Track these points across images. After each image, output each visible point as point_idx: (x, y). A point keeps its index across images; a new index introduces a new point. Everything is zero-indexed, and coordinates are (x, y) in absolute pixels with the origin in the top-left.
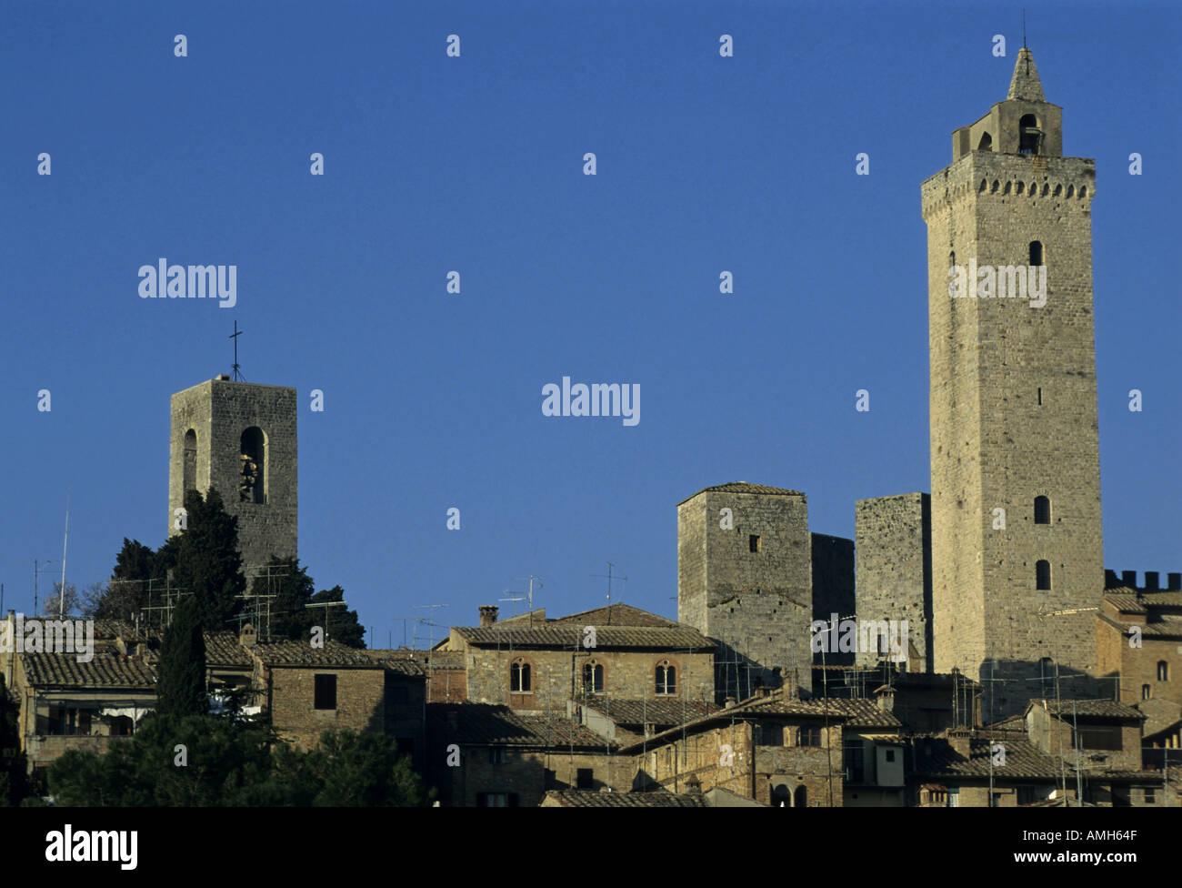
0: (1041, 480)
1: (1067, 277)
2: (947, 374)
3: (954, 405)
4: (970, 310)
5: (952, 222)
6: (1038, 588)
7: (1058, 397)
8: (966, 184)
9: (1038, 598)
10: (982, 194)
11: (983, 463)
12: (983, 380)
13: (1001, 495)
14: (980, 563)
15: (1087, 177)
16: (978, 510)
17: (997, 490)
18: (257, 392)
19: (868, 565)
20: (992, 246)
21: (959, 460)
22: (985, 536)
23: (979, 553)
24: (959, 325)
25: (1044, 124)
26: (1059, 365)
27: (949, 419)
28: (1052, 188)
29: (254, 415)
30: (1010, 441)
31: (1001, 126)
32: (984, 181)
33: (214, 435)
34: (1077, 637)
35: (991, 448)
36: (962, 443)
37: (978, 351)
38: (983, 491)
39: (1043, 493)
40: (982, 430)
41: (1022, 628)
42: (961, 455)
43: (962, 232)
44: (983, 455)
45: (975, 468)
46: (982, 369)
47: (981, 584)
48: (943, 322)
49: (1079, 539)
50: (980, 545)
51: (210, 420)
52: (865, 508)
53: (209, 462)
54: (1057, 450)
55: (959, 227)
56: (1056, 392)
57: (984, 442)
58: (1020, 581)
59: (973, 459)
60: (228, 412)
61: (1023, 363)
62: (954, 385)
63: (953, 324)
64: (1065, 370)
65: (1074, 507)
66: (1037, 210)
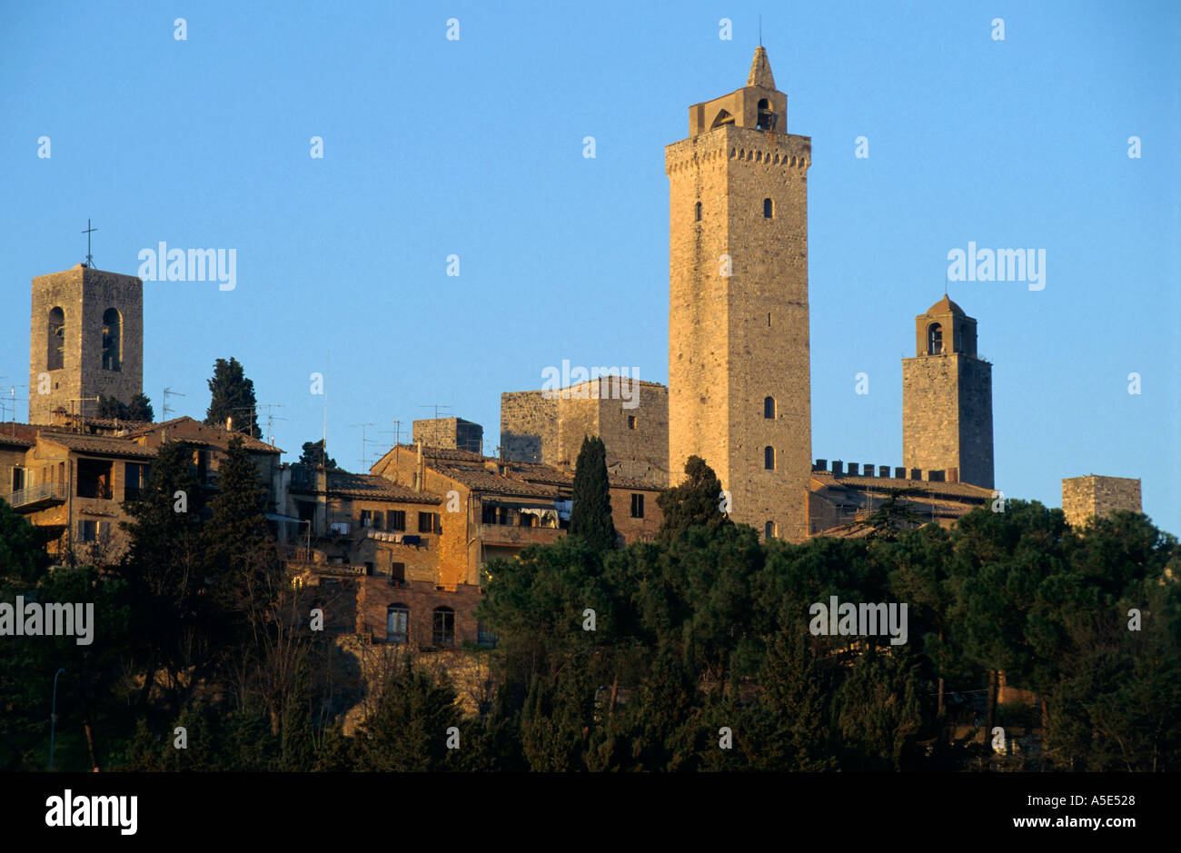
0: (769, 384)
1: (789, 228)
2: (691, 298)
3: (698, 323)
4: (718, 249)
5: (699, 179)
6: (766, 468)
7: (782, 321)
8: (718, 151)
9: (767, 475)
10: (732, 159)
11: (730, 369)
12: (730, 305)
13: (741, 395)
14: (724, 447)
15: (806, 150)
16: (724, 405)
17: (739, 390)
18: (115, 280)
19: (511, 447)
20: (738, 200)
21: (703, 366)
22: (730, 426)
23: (724, 439)
24: (705, 260)
25: (775, 107)
26: (783, 296)
27: (691, 333)
28: (781, 158)
29: (113, 298)
30: (748, 353)
31: (745, 108)
32: (734, 149)
33: (85, 313)
34: (792, 506)
35: (735, 358)
36: (706, 353)
37: (727, 282)
38: (729, 391)
39: (771, 395)
40: (730, 343)
41: (754, 498)
42: (705, 362)
43: (711, 188)
44: (729, 362)
45: (722, 374)
46: (730, 296)
47: (727, 463)
48: (686, 256)
49: (795, 432)
50: (725, 432)
51: (81, 300)
52: (510, 400)
53: (80, 335)
54: (781, 362)
55: (707, 184)
56: (781, 317)
57: (731, 353)
58: (754, 462)
59: (719, 365)
60: (94, 295)
61: (758, 293)
62: (698, 307)
63: (699, 259)
64: (787, 300)
65: (792, 406)
66: (770, 175)
